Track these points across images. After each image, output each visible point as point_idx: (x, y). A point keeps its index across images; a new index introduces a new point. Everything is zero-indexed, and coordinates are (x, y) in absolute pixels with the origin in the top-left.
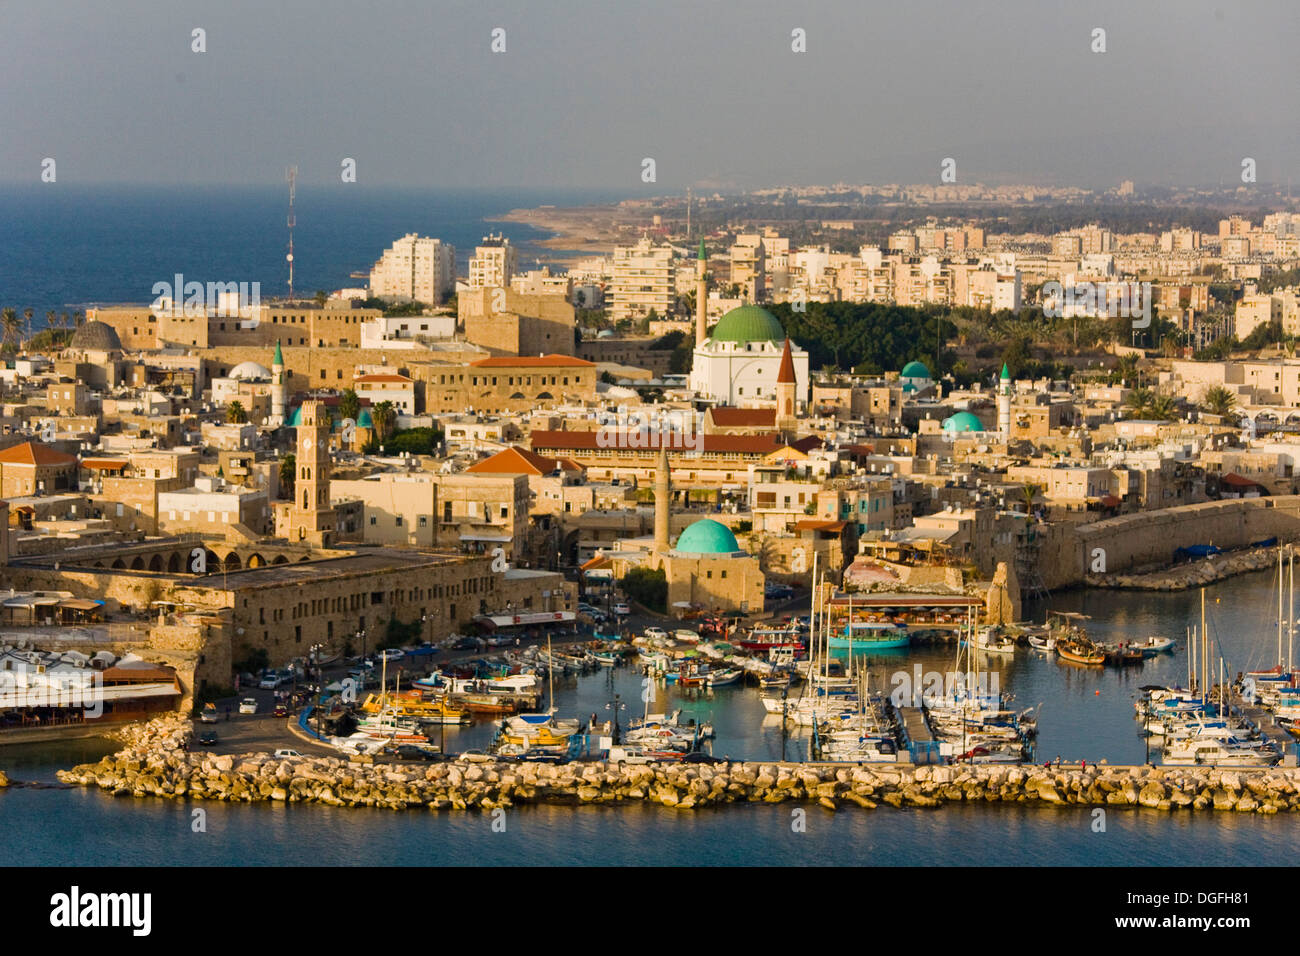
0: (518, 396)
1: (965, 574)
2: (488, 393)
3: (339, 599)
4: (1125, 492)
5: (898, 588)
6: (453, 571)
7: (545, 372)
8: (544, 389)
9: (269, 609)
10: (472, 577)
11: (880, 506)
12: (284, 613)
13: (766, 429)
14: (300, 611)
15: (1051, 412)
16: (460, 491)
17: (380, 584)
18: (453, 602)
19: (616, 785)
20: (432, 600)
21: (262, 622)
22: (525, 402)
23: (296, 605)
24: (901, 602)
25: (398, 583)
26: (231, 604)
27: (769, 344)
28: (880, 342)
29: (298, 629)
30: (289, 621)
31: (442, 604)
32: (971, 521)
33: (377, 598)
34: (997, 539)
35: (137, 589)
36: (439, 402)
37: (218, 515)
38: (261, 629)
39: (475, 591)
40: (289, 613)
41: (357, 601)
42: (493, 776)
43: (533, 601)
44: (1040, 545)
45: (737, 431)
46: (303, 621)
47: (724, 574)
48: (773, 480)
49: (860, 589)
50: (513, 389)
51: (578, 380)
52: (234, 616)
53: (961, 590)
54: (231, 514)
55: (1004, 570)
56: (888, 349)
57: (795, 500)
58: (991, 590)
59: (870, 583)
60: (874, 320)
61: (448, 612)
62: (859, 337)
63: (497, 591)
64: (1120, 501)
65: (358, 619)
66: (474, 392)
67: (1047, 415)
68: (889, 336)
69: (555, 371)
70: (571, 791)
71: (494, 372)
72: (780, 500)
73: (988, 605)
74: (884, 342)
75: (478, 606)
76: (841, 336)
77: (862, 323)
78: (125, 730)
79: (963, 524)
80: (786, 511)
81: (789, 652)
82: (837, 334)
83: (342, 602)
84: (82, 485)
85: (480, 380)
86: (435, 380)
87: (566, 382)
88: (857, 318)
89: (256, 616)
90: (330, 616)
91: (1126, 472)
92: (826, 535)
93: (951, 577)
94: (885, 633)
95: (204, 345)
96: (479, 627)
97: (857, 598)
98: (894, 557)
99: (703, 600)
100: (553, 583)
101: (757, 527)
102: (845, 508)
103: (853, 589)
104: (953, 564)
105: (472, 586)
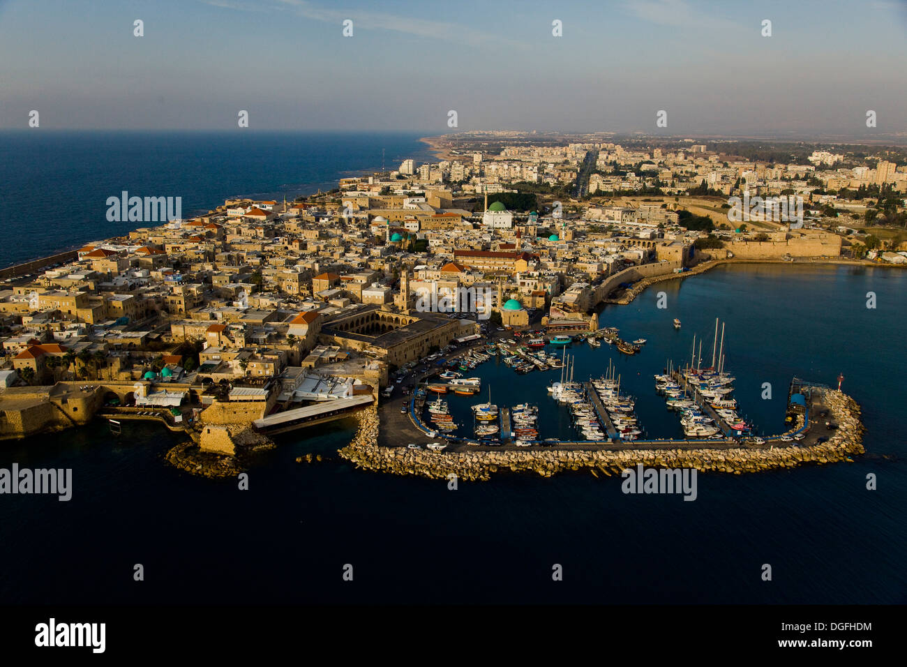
0: (443, 224)
1: (583, 315)
2: (436, 223)
4: (606, 269)
5: (565, 319)
6: (447, 327)
8: (449, 222)
9: (397, 352)
11: (554, 286)
13: (514, 250)
14: (406, 350)
16: (442, 285)
17: (428, 336)
18: (446, 336)
19: (523, 463)
20: (440, 337)
22: (445, 225)
24: (566, 324)
25: (433, 334)
26: (388, 353)
29: (406, 355)
32: (580, 294)
33: (427, 340)
35: (359, 344)
37: (378, 297)
38: (395, 358)
40: (403, 352)
41: (422, 343)
42: (481, 460)
43: (468, 331)
44: (596, 295)
45: (506, 251)
47: (517, 316)
48: (524, 279)
49: (555, 319)
51: (457, 219)
52: (388, 357)
53: (583, 320)
54: (382, 298)
55: (595, 316)
57: (530, 284)
58: (591, 321)
59: (557, 317)
61: (446, 339)
63: (458, 331)
64: (607, 271)
65: (422, 348)
66: (433, 223)
69: (452, 218)
70: (507, 466)
71: (437, 218)
72: (526, 284)
73: (590, 324)
75: (454, 335)
78: (358, 413)
79: (576, 295)
80: (529, 287)
81: (542, 353)
84: (341, 284)
85: (434, 220)
86: (423, 220)
87: (454, 220)
89: (394, 355)
92: (540, 296)
93: (579, 316)
94: (565, 339)
95: (368, 206)
96: (454, 342)
97: (554, 322)
98: (562, 307)
99: (512, 323)
100: (473, 325)
101: (519, 291)
102: (545, 288)
103: (552, 319)
104: (580, 312)
105: (452, 330)
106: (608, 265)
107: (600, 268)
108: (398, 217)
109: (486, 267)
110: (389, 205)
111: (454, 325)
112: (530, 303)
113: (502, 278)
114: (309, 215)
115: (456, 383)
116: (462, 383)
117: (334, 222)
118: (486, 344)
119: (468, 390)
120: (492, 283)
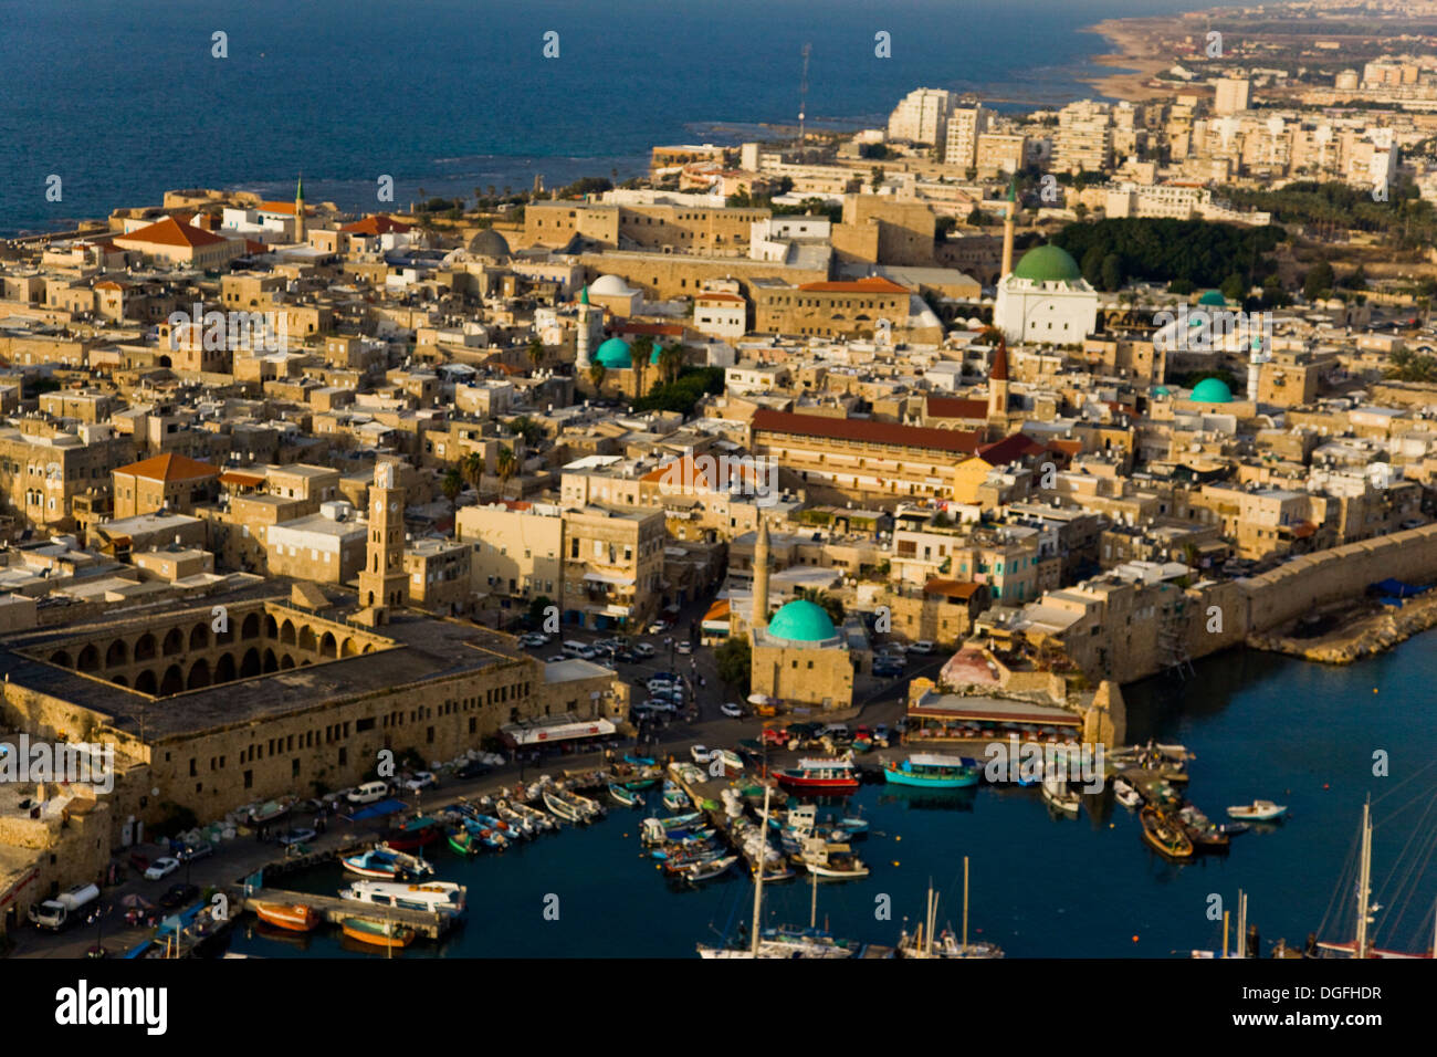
0: (838, 317)
1: (1069, 684)
2: (812, 314)
3: (310, 734)
4: (1322, 520)
5: (995, 693)
6: (473, 683)
7: (863, 297)
8: (862, 312)
9: (204, 758)
10: (500, 686)
11: (1020, 566)
12: (226, 761)
13: (976, 422)
14: (251, 753)
15: (1307, 372)
16: (587, 529)
17: (369, 709)
18: (473, 716)
20: (445, 717)
21: (193, 773)
22: (844, 323)
23: (246, 749)
24: (992, 715)
25: (395, 704)
26: (148, 760)
27: (1062, 284)
28: (1198, 259)
29: (248, 775)
30: (234, 765)
31: (458, 721)
32: (1102, 602)
33: (364, 725)
34: (1136, 616)
36: (767, 321)
37: (321, 554)
38: (191, 783)
39: (504, 699)
40: (233, 760)
41: (336, 732)
43: (579, 704)
44: (1191, 614)
45: (950, 424)
46: (255, 765)
47: (810, 665)
48: (918, 529)
49: (955, 690)
50: (834, 311)
51: (893, 304)
52: (150, 774)
53: (1062, 702)
54: (332, 555)
55: (1107, 690)
56: (1205, 264)
57: (935, 552)
58: (1090, 710)
59: (967, 684)
60: (1196, 237)
61: (466, 726)
62: (1180, 252)
63: (534, 696)
64: (1315, 530)
65: (337, 752)
66: (799, 312)
67: (1303, 376)
68: (1207, 253)
69: (872, 297)
71: (818, 296)
72: (920, 551)
73: (1087, 722)
74: (1202, 258)
75: (508, 715)
76: (1164, 251)
77: (1185, 239)
79: (1093, 607)
80: (925, 563)
81: (809, 816)
82: (1159, 250)
83: (314, 736)
84: (217, 498)
85: (805, 302)
86: (765, 301)
87: (882, 306)
88: (1181, 235)
89: (185, 768)
90: (296, 753)
91: (1323, 501)
92: (954, 601)
93: (1053, 686)
94: (947, 771)
95: (613, 239)
96: (498, 743)
97: (947, 702)
98: (1006, 647)
99: (788, 691)
100: (603, 684)
101: (895, 575)
102: (981, 568)
103: (947, 690)
104: (1059, 670)
105: (499, 695)
106: (1334, 503)
107: (1293, 512)
108: (691, 283)
109: (868, 482)
110: (696, 243)
111: (509, 679)
112: (917, 625)
113: (859, 521)
114: (372, 257)
115: (366, 899)
116: (386, 900)
117: (434, 285)
118: (622, 761)
119: (386, 929)
120: (817, 537)
